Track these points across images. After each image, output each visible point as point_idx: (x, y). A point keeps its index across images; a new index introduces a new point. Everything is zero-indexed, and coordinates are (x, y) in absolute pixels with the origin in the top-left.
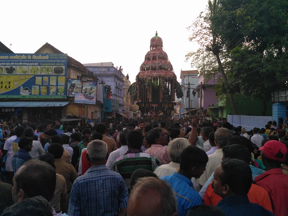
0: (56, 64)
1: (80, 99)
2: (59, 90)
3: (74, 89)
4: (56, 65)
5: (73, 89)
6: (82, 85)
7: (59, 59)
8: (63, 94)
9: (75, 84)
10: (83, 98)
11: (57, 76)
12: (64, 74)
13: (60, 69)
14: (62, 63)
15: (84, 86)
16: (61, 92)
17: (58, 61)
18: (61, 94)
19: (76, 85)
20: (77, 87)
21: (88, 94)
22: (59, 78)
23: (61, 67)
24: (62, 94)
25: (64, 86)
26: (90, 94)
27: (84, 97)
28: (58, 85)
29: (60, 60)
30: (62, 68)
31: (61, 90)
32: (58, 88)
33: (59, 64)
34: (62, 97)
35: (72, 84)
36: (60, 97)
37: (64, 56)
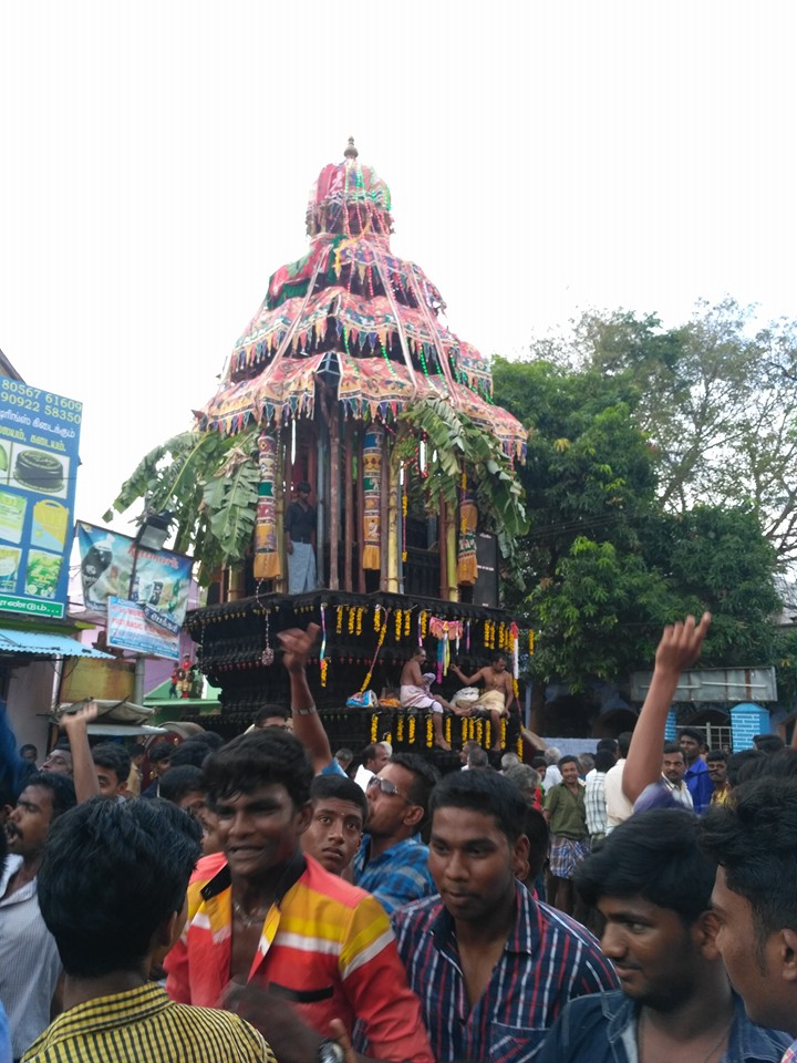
0: (28, 436)
1: (128, 629)
2: (35, 573)
3: (103, 578)
4: (28, 443)
5: (97, 576)
6: (135, 564)
7: (44, 419)
8: (53, 596)
9: (108, 554)
12: (62, 494)
14: (57, 438)
15: (142, 570)
17: (37, 423)
18: (38, 592)
19: (114, 562)
20: (115, 570)
21: (165, 612)
23: (53, 459)
24: (44, 594)
25: (59, 557)
26: (171, 610)
27: (143, 624)
28: (33, 542)
29: (53, 421)
30: (56, 463)
31: (43, 573)
33: (42, 441)
34: (43, 608)
35: (94, 550)
36: (33, 607)
37: (67, 410)
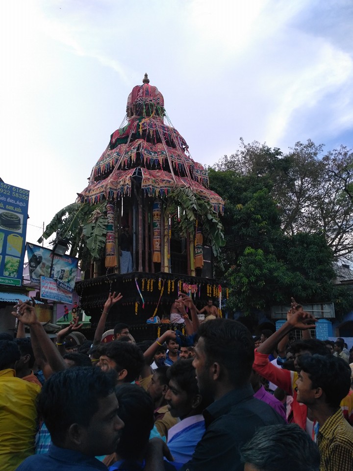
0: (5, 206)
1: (49, 291)
2: (8, 266)
3: (38, 268)
4: (5, 209)
5: (36, 267)
6: (52, 262)
7: (12, 198)
8: (16, 276)
9: (41, 257)
10: (54, 289)
11: (7, 234)
12: (20, 231)
13: (12, 218)
14: (18, 206)
15: (56, 264)
16: (11, 269)
17: (9, 200)
18: (10, 275)
19: (43, 261)
20: (44, 264)
21: (66, 282)
22: (10, 237)
23: (16, 216)
24: (12, 275)
25: (19, 259)
27: (56, 288)
28: (7, 253)
30: (18, 217)
31: (12, 266)
32: (6, 260)
33: (11, 208)
34: (12, 282)
35: (34, 256)
36: (7, 281)
37: (22, 194)
